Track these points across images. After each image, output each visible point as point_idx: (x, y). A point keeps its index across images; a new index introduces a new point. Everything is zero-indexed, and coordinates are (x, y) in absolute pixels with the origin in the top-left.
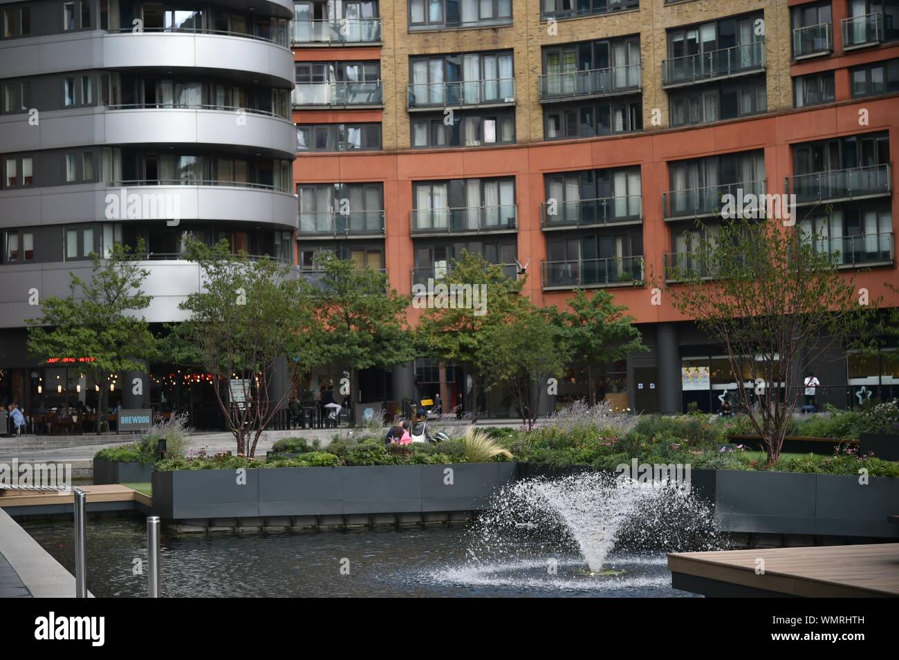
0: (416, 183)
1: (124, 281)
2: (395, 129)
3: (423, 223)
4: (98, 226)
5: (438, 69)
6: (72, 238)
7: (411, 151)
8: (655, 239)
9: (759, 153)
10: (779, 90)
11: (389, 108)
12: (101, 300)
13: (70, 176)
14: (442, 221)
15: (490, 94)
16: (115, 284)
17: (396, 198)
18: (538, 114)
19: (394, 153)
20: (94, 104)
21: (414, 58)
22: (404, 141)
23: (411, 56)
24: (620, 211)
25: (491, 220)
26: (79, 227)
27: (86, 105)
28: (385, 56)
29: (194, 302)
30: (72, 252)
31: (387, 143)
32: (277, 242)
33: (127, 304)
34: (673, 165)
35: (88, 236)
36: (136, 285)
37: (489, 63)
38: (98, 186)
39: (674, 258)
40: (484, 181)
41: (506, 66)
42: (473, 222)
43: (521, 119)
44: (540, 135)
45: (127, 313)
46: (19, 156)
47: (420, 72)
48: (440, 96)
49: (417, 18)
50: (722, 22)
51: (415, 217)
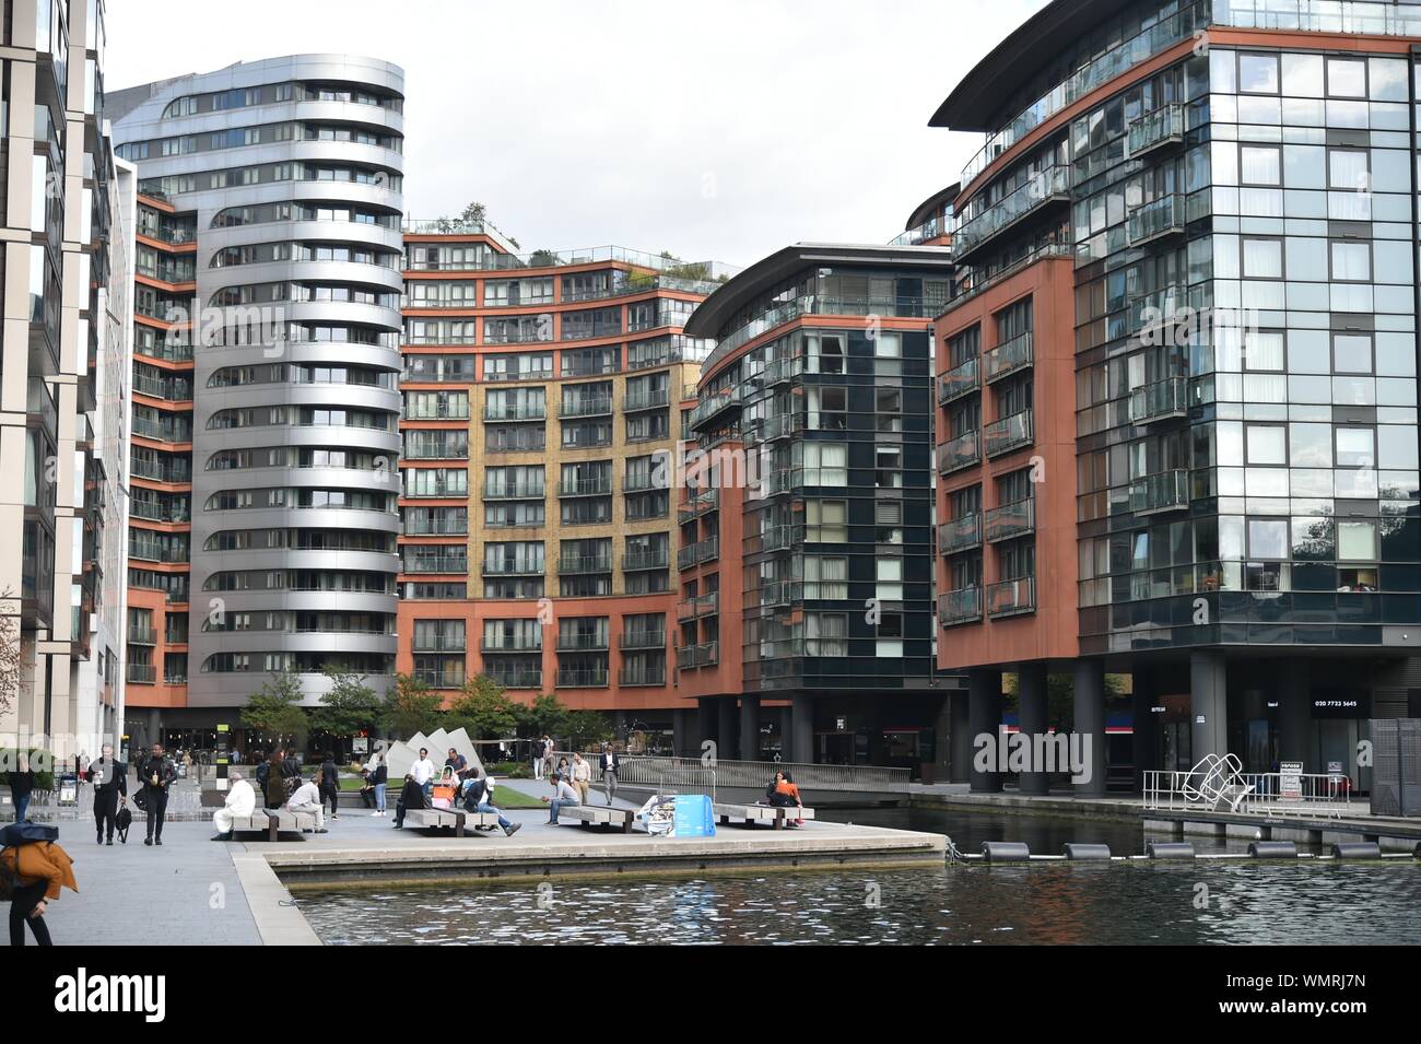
0: (486, 621)
1: (290, 686)
2: (475, 586)
3: (489, 645)
4: (282, 654)
5: (502, 549)
6: (269, 659)
7: (485, 600)
8: (615, 660)
9: (664, 614)
10: (675, 581)
11: (471, 573)
12: (279, 695)
13: (270, 625)
14: (500, 643)
15: (531, 568)
16: (285, 689)
17: (474, 628)
18: (557, 581)
19: (473, 601)
20: (282, 588)
21: (487, 544)
22: (480, 594)
23: (485, 543)
24: (599, 643)
25: (529, 644)
26: (274, 653)
27: (279, 588)
28: (469, 542)
29: (327, 698)
30: (269, 667)
31: (469, 595)
32: (386, 661)
33: (290, 698)
34: (625, 617)
35: (277, 659)
36: (297, 688)
37: (531, 548)
38: (283, 632)
39: (625, 672)
40: (525, 620)
41: (540, 551)
42: (518, 645)
43: (547, 583)
44: (558, 593)
45: (292, 703)
46: (243, 613)
47: (491, 552)
48: (501, 567)
49: (490, 519)
50: (651, 536)
51: (484, 641)
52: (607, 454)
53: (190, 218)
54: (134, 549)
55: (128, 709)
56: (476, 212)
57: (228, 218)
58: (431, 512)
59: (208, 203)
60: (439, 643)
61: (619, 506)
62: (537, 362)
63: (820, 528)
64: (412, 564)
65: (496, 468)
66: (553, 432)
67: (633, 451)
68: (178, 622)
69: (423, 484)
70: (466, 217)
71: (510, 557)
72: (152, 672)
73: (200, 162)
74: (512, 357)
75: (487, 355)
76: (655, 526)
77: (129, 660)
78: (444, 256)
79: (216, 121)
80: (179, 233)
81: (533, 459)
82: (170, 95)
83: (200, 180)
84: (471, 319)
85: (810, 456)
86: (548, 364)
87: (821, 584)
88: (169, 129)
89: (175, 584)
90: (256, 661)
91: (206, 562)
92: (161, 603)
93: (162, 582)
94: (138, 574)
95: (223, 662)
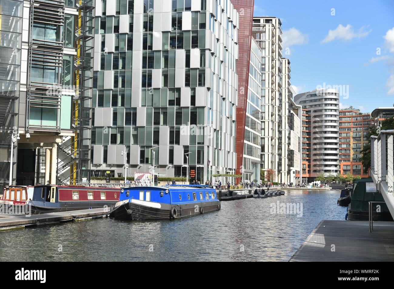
0: (353, 165)
2: (351, 160)
3: (354, 168)
4: (323, 170)
5: (355, 155)
6: (321, 171)
7: (353, 162)
11: (351, 158)
13: (321, 166)
15: (360, 158)
17: (351, 166)
19: (351, 162)
20: (323, 161)
23: (353, 154)
25: (359, 168)
28: (351, 154)
36: (324, 175)
37: (359, 155)
38: (323, 167)
40: (359, 165)
41: (361, 155)
46: (318, 164)
48: (355, 158)
49: (354, 150)
53: (310, 111)
54: (303, 156)
56: (351, 107)
57: (315, 111)
58: (345, 150)
59: (312, 109)
60: (346, 168)
62: (360, 128)
64: (343, 157)
65: (354, 144)
66: (362, 139)
68: (309, 166)
69: (344, 146)
70: (350, 108)
71: (357, 156)
72: (306, 172)
73: (311, 104)
74: (356, 128)
75: (353, 128)
77: (303, 171)
78: (347, 113)
79: (313, 98)
80: (309, 113)
81: (359, 142)
82: (307, 95)
83: (311, 106)
84: (351, 122)
86: (361, 128)
88: (307, 99)
89: (309, 161)
90: (319, 171)
91: (313, 158)
92: (307, 163)
93: (307, 160)
94: (304, 160)
95: (315, 171)
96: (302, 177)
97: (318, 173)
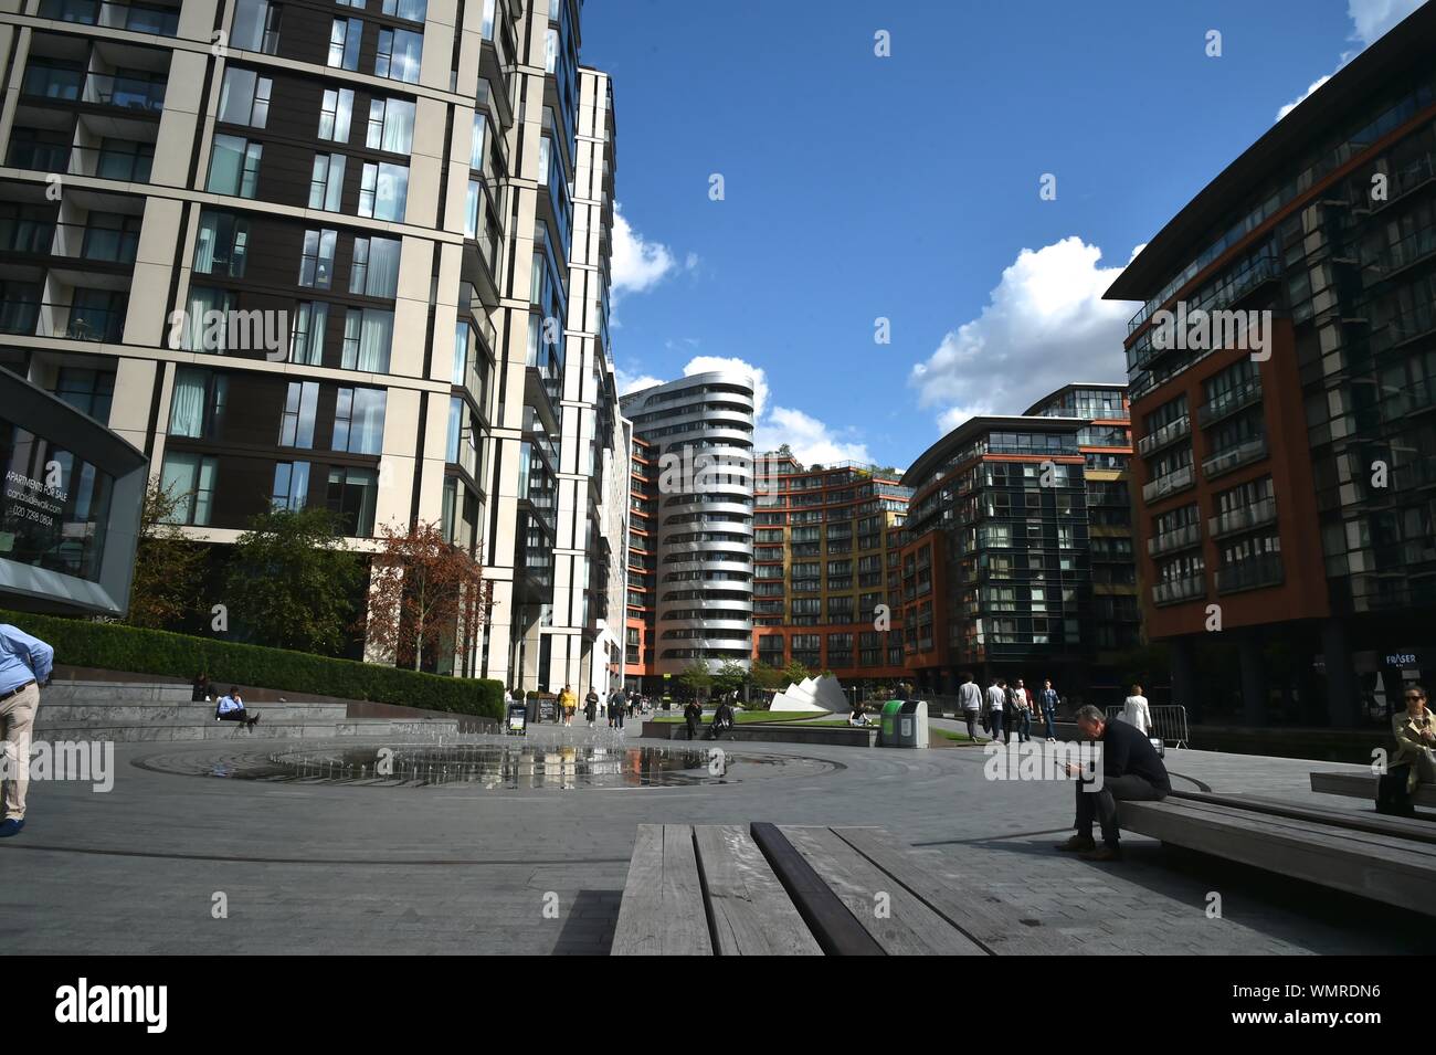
0: (793, 636)
2: (787, 619)
3: (795, 646)
4: (699, 649)
5: (800, 602)
6: (693, 652)
7: (792, 625)
8: (857, 654)
11: (786, 613)
13: (693, 636)
14: (800, 646)
15: (814, 610)
16: (700, 667)
17: (787, 639)
18: (827, 617)
19: (787, 626)
20: (699, 618)
22: (790, 623)
23: (792, 599)
24: (848, 646)
26: (695, 649)
27: (697, 618)
28: (785, 599)
29: (720, 671)
30: (693, 656)
31: (785, 623)
34: (861, 633)
35: (696, 652)
36: (707, 665)
37: (814, 601)
38: (700, 639)
39: (862, 660)
40: (812, 635)
41: (818, 602)
42: (808, 647)
43: (822, 617)
44: (828, 623)
46: (680, 630)
47: (795, 602)
48: (800, 610)
49: (795, 587)
50: (873, 594)
51: (792, 645)
52: (850, 556)
54: (629, 599)
55: (626, 676)
56: (786, 448)
59: (665, 443)
60: (772, 646)
61: (856, 579)
62: (815, 515)
63: (997, 572)
64: (760, 609)
65: (796, 564)
66: (823, 547)
67: (862, 554)
68: (650, 636)
69: (763, 573)
70: (781, 450)
71: (804, 605)
72: (638, 659)
73: (661, 424)
74: (804, 514)
75: (791, 513)
76: (875, 589)
77: (627, 652)
79: (669, 405)
80: (653, 457)
81: (814, 560)
82: (646, 396)
83: (663, 431)
85: (991, 533)
86: (820, 516)
87: (999, 602)
88: (648, 410)
89: (648, 617)
90: (687, 653)
91: (662, 607)
92: (641, 625)
93: (643, 616)
94: (631, 613)
95: (671, 654)
96: (627, 676)
97: (681, 661)
